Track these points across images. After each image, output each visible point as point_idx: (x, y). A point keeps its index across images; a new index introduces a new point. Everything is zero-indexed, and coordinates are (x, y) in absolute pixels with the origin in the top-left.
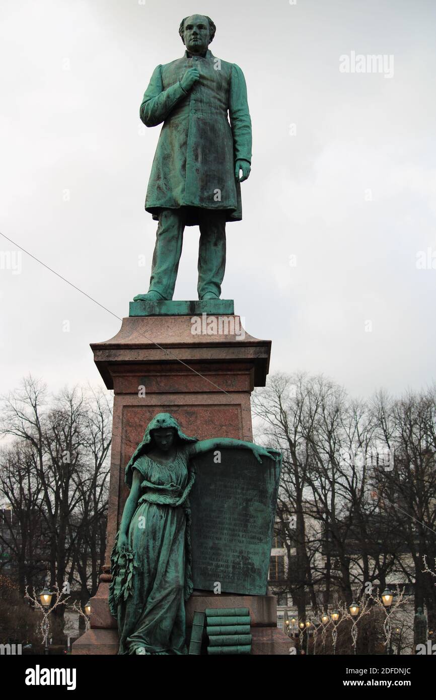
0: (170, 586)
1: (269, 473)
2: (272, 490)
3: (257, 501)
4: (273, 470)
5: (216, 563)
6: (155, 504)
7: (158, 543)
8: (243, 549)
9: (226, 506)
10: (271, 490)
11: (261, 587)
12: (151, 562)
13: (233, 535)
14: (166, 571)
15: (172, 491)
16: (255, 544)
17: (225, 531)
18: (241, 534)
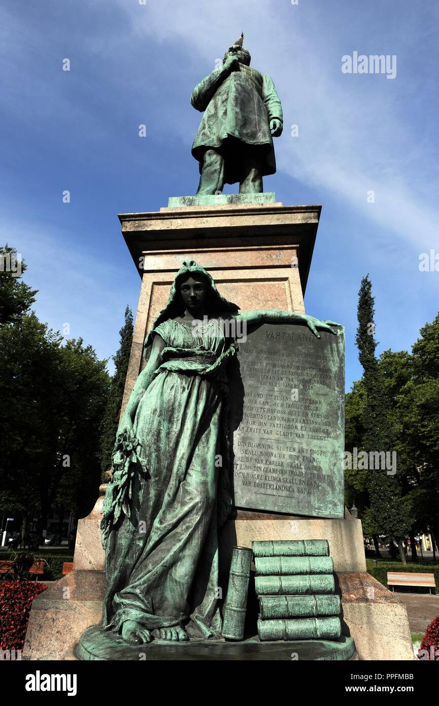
0: (191, 499)
1: (329, 349)
2: (336, 369)
3: (318, 382)
4: (334, 345)
5: (266, 466)
6: (176, 371)
7: (176, 428)
8: (305, 446)
9: (276, 389)
10: (334, 369)
11: (335, 505)
12: (163, 457)
13: (289, 427)
14: (186, 473)
15: (201, 355)
16: (320, 439)
17: (277, 422)
18: (299, 425)
